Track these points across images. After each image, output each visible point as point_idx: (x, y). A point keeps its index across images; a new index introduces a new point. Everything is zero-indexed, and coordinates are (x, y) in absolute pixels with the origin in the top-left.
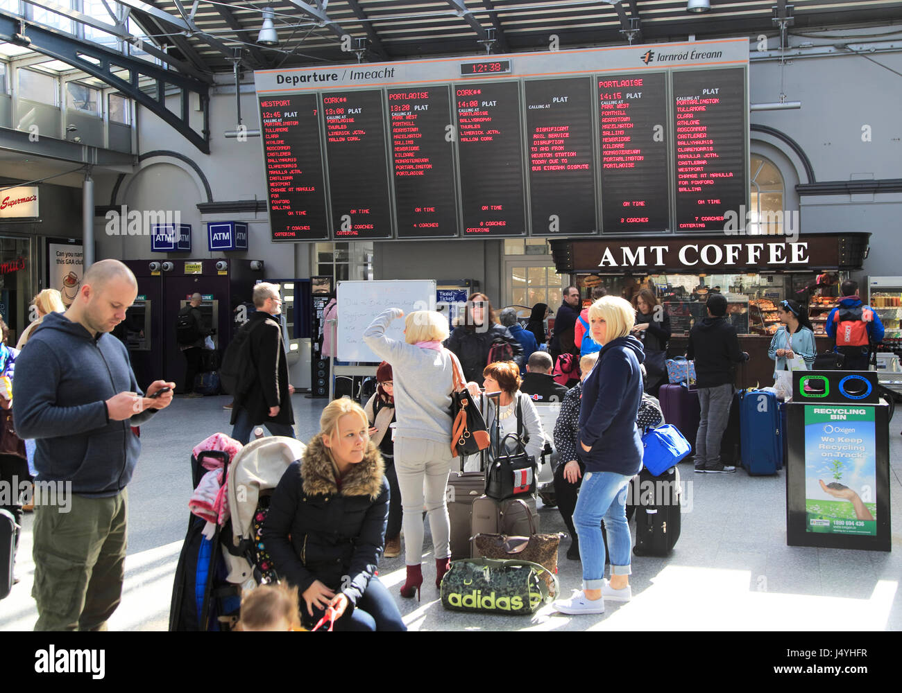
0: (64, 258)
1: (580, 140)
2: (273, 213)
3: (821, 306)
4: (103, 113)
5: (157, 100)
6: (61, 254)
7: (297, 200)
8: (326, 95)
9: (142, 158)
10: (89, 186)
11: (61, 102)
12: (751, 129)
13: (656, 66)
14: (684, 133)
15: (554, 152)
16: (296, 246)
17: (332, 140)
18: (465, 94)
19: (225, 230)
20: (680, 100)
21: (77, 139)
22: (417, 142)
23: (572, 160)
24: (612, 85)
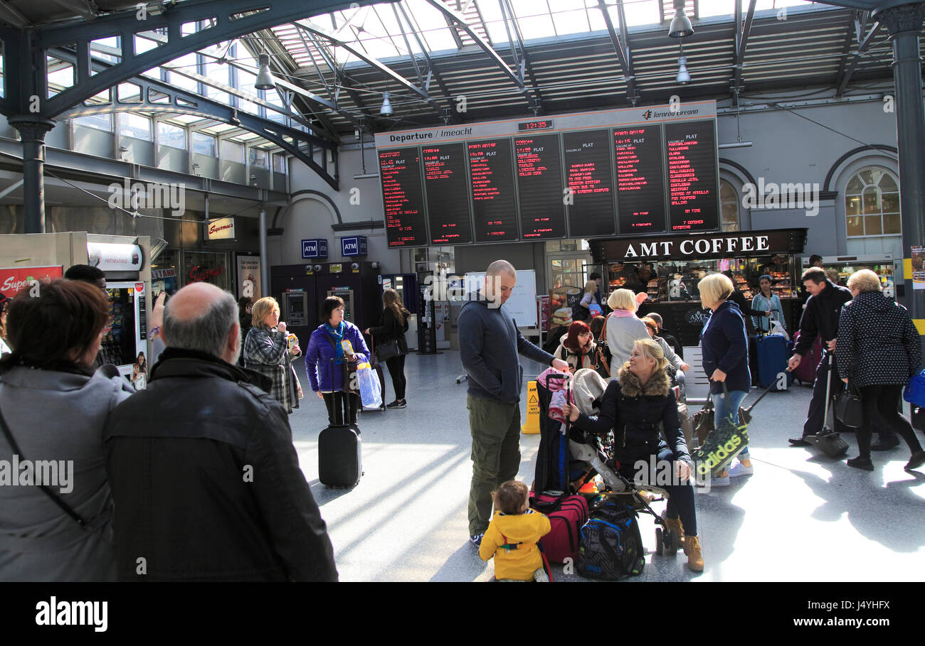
0: (246, 265)
1: (603, 173)
2: (388, 229)
3: (776, 278)
4: (270, 166)
5: (308, 155)
6: (244, 263)
7: (405, 220)
8: (425, 148)
9: (292, 196)
10: (263, 215)
11: (246, 160)
12: (720, 161)
13: (653, 121)
14: (674, 165)
15: (584, 181)
16: (401, 251)
17: (430, 178)
18: (521, 144)
19: (353, 242)
20: (672, 143)
21: (255, 184)
22: (488, 177)
23: (597, 186)
24: (625, 134)
